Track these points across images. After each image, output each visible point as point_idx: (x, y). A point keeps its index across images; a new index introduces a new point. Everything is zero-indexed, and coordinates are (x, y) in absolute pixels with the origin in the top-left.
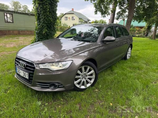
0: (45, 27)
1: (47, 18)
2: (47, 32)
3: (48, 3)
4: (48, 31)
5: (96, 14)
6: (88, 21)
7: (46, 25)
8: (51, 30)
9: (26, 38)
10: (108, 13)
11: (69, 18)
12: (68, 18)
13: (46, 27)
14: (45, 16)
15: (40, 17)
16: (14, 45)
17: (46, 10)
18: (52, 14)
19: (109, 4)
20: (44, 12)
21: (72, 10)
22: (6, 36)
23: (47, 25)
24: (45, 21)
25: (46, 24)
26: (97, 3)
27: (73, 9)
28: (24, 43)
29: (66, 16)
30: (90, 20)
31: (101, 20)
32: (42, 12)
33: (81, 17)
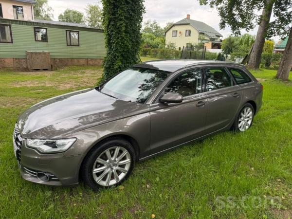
0: (118, 57)
1: (122, 43)
2: (121, 66)
3: (123, 18)
4: (123, 66)
5: (223, 29)
6: (217, 38)
7: (119, 55)
8: (128, 63)
9: (96, 72)
10: (249, 25)
11: (180, 33)
12: (178, 32)
13: (119, 59)
14: (119, 40)
15: (111, 41)
16: (71, 85)
17: (120, 29)
18: (130, 36)
19: (253, 7)
20: (117, 33)
21: (187, 18)
22: (66, 68)
23: (122, 55)
24: (119, 48)
25: (120, 52)
26: (226, 7)
27: (188, 16)
28: (87, 83)
29: (175, 28)
30: (221, 36)
31: (246, 35)
32: (114, 33)
33: (203, 30)
